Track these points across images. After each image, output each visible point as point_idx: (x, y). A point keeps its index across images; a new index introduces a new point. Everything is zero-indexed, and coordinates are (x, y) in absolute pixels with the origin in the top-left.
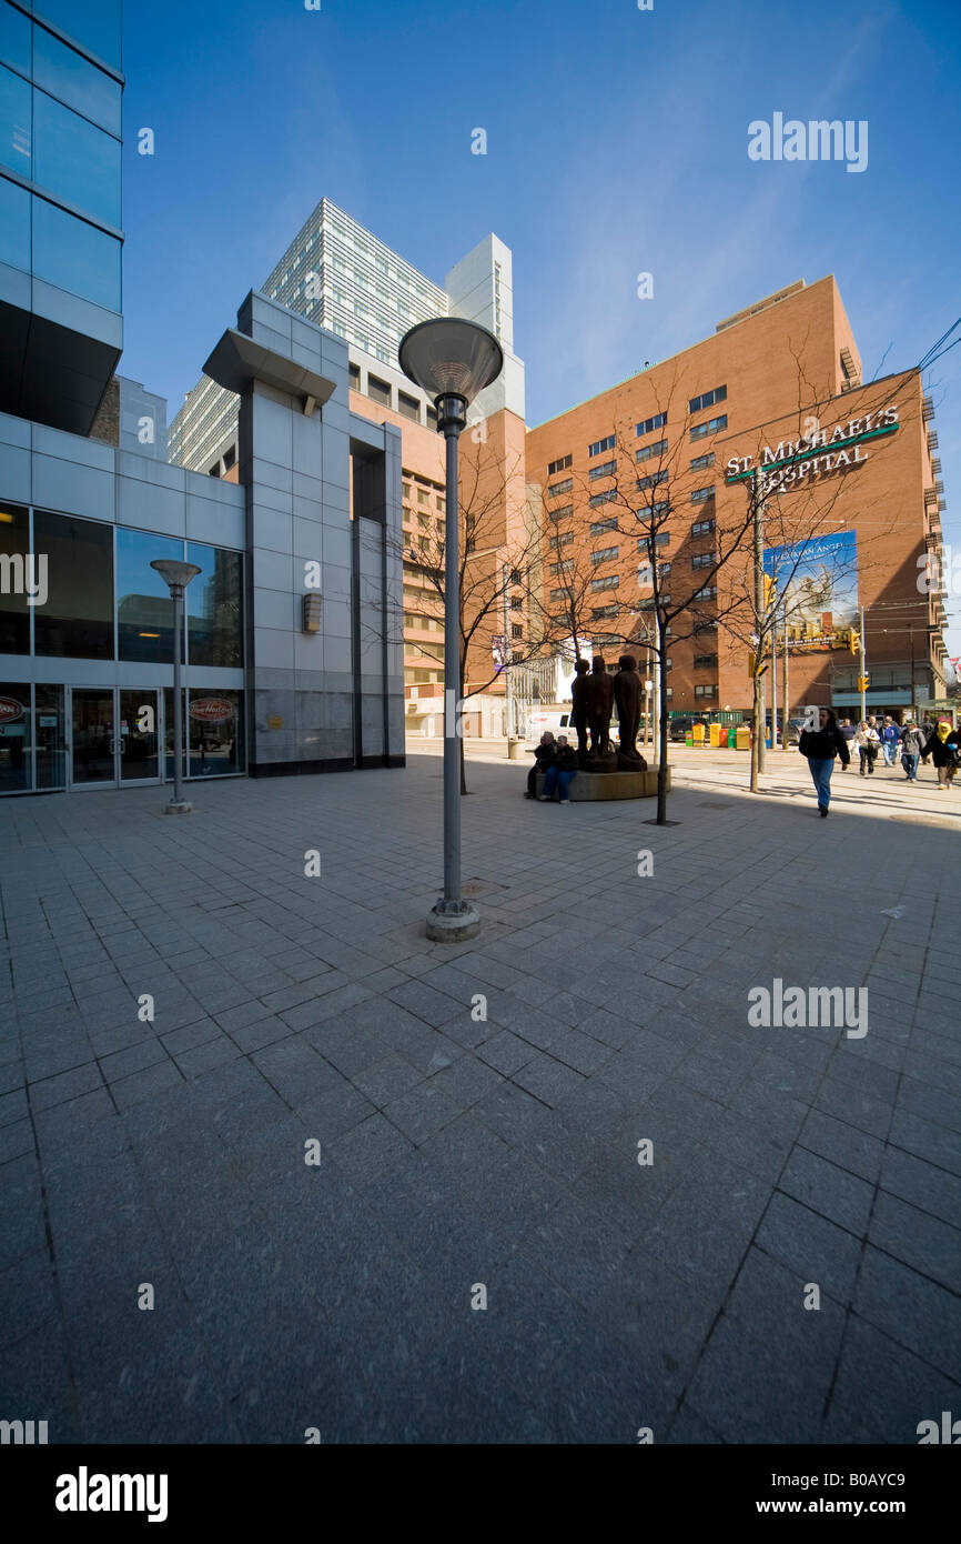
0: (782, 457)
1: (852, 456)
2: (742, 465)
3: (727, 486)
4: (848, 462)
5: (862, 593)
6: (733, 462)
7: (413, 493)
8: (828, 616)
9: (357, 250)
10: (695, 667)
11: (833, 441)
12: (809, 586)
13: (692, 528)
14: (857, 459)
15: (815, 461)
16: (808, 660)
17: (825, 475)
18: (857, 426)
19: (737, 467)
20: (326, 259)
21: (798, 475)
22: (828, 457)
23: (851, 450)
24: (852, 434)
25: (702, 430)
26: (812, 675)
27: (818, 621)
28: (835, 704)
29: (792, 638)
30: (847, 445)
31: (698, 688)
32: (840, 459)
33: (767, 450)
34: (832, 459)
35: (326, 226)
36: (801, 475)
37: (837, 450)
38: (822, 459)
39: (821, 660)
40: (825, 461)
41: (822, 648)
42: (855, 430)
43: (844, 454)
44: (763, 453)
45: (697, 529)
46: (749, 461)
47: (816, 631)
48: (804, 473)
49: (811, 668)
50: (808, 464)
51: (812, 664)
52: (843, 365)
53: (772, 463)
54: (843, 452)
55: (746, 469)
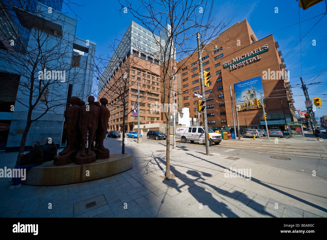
0: (238, 60)
1: (257, 58)
2: (227, 64)
3: (224, 69)
4: (256, 59)
5: (265, 93)
6: (225, 63)
7: (151, 77)
8: (256, 99)
9: (139, 30)
10: (221, 115)
11: (251, 55)
12: (249, 92)
13: (217, 80)
14: (258, 58)
15: (247, 60)
16: (252, 112)
17: (250, 63)
18: (257, 51)
19: (226, 64)
20: (132, 32)
21: (242, 64)
22: (250, 59)
23: (256, 57)
24: (256, 53)
25: (217, 57)
26: (253, 116)
27: (253, 101)
28: (262, 124)
29: (246, 106)
30: (255, 55)
31: (222, 121)
32: (253, 59)
33: (233, 59)
34: (251, 59)
35: (132, 26)
36: (243, 64)
37: (252, 57)
38: (248, 60)
39: (256, 112)
40: (249, 60)
41: (255, 108)
42: (256, 52)
43: (254, 58)
44: (233, 60)
45: (218, 80)
46: (229, 62)
47: (253, 103)
48: (244, 64)
49: (253, 114)
50: (245, 61)
51: (253, 113)
52: (252, 39)
53: (235, 62)
54: (254, 57)
55: (228, 64)
